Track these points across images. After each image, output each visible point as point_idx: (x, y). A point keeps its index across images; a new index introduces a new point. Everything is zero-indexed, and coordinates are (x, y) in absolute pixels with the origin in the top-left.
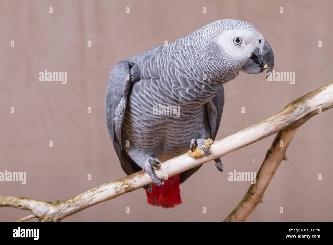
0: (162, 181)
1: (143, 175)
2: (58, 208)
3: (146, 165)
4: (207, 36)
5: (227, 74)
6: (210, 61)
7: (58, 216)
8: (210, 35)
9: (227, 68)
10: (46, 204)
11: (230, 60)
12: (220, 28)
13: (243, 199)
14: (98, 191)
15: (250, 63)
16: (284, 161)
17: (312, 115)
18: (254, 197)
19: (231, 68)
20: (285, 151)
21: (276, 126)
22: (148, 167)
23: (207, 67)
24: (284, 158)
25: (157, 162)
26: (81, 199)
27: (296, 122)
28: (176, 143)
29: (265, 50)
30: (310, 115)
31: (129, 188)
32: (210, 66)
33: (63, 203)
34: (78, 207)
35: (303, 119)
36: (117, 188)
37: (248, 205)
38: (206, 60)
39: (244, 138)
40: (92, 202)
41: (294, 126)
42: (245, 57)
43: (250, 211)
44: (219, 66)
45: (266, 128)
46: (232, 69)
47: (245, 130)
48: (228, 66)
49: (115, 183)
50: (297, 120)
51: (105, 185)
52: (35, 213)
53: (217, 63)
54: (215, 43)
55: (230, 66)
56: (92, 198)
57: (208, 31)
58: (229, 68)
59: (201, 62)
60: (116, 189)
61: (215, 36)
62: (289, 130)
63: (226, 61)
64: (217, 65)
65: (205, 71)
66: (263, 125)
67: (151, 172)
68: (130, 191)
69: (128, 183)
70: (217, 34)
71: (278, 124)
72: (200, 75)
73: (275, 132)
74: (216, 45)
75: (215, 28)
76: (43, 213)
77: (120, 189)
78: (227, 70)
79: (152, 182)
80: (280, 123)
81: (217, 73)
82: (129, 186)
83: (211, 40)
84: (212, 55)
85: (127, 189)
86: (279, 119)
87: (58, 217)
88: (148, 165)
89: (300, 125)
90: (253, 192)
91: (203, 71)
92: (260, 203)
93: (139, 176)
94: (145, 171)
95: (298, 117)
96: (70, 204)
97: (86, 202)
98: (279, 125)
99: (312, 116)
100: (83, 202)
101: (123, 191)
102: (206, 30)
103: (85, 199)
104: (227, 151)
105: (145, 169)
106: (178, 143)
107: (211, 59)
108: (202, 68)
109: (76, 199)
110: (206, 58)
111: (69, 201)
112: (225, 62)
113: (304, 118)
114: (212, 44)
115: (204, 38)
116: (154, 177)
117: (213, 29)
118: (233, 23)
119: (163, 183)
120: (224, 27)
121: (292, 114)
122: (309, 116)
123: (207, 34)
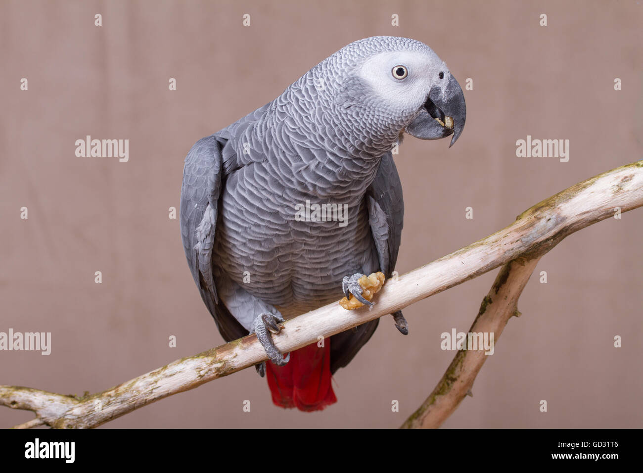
0: (285, 355)
1: (251, 344)
2: (87, 406)
3: (257, 325)
4: (341, 67)
5: (382, 136)
6: (348, 111)
7: (86, 422)
8: (346, 64)
9: (381, 124)
10: (65, 399)
11: (386, 109)
12: (364, 50)
13: (436, 389)
14: (164, 375)
15: (423, 118)
16: (514, 317)
17: (569, 231)
18: (456, 386)
19: (389, 124)
20: (517, 300)
21: (502, 252)
22: (261, 328)
23: (342, 122)
24: (515, 313)
25: (278, 319)
26: (132, 389)
27: (540, 244)
28: (318, 282)
29: (451, 92)
30: (566, 232)
31: (225, 369)
32: (350, 121)
33: (97, 398)
34: (125, 405)
35: (552, 240)
36: (200, 368)
37: (445, 401)
38: (340, 109)
39: (442, 275)
40: (153, 394)
41: (534, 252)
42: (413, 103)
43: (448, 413)
44: (366, 119)
45: (483, 255)
46: (390, 126)
47: (444, 259)
48: (382, 121)
49: (197, 359)
50: (541, 242)
51: (179, 363)
52: (43, 416)
53: (363, 114)
54: (358, 77)
55: (386, 121)
56: (153, 387)
57: (343, 57)
58: (384, 125)
59: (332, 113)
60: (199, 370)
61: (356, 65)
62: (525, 259)
63: (379, 111)
64: (361, 119)
65: (339, 130)
66: (477, 249)
67: (264, 339)
68: (225, 374)
69: (222, 359)
70: (358, 61)
71: (506, 248)
72: (330, 137)
73: (500, 264)
74: (358, 80)
75: (355, 50)
76: (59, 417)
77: (206, 370)
78: (380, 128)
79: (267, 358)
80: (511, 247)
81: (363, 133)
82: (223, 365)
83: (348, 72)
84: (353, 100)
85: (221, 370)
86: (508, 240)
87: (86, 424)
88: (260, 324)
89: (546, 251)
90: (454, 377)
91: (336, 129)
92: (468, 397)
93: (243, 345)
94: (255, 336)
95: (543, 236)
96: (111, 399)
97: (142, 395)
98: (507, 250)
99: (569, 234)
100: (135, 396)
101: (212, 374)
102: (339, 57)
103: (140, 389)
104: (410, 299)
105: (254, 333)
106: (321, 283)
107: (350, 106)
108: (334, 123)
109: (121, 389)
110: (341, 104)
111: (109, 393)
112: (377, 113)
113: (554, 237)
114: (350, 79)
115: (335, 71)
116: (270, 348)
117: (352, 53)
118: (390, 40)
119: (287, 360)
120: (373, 47)
121: (533, 231)
122: (564, 234)
123: (340, 62)
